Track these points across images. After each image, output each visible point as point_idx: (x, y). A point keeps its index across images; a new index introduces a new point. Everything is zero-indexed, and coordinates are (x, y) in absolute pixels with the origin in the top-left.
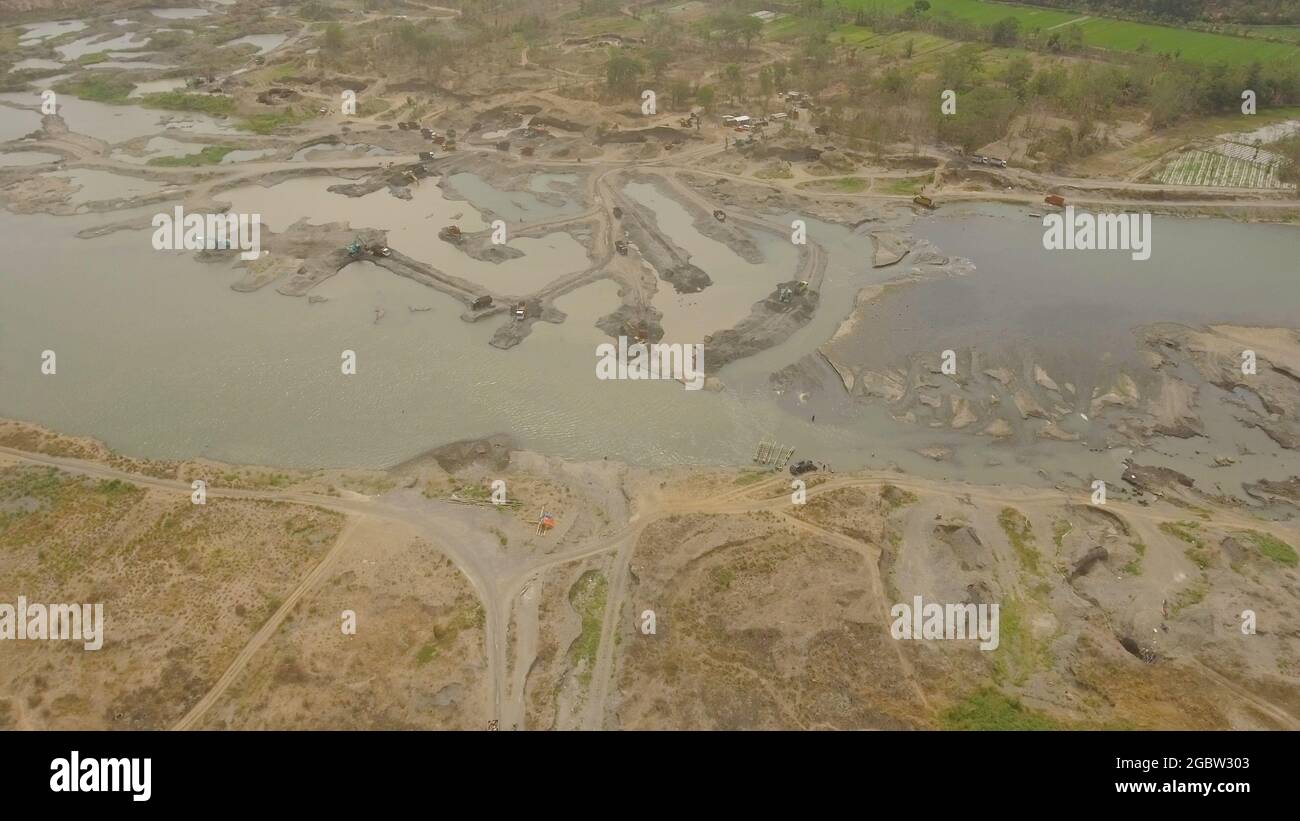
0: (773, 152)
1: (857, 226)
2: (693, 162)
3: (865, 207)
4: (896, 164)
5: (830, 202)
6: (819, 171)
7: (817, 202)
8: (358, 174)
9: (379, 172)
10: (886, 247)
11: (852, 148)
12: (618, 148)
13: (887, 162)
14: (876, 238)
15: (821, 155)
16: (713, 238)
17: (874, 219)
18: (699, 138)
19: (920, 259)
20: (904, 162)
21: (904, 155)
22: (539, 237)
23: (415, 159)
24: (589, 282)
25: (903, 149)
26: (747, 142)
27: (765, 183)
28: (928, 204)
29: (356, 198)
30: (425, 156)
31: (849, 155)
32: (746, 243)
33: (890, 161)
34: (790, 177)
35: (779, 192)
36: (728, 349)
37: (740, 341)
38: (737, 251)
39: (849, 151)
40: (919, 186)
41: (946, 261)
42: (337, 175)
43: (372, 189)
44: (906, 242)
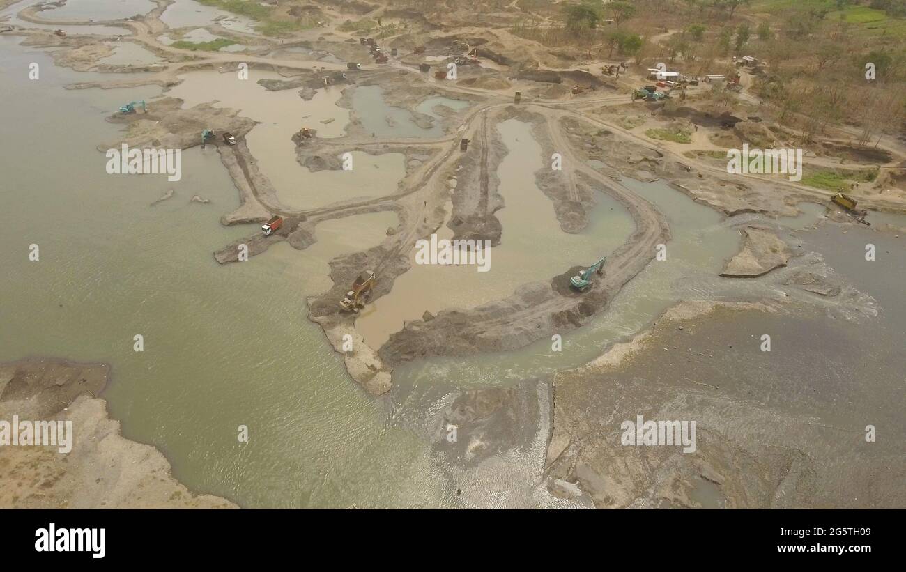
0: (682, 112)
1: (733, 214)
2: (589, 109)
3: (758, 194)
4: (830, 150)
5: (715, 178)
6: (725, 141)
7: (701, 176)
8: (294, 73)
9: (311, 73)
10: (753, 251)
11: (781, 123)
12: (530, 85)
13: (819, 145)
14: (748, 235)
15: (737, 125)
16: (546, 192)
17: (762, 211)
18: (612, 87)
19: (797, 280)
20: (844, 149)
21: (846, 141)
22: (375, 154)
23: (343, 67)
24: (374, 211)
25: (849, 135)
26: (660, 98)
27: (651, 144)
28: (848, 206)
29: (272, 92)
30: (352, 67)
31: (773, 129)
32: (576, 206)
33: (825, 145)
34: (686, 141)
35: (661, 155)
36: (438, 337)
37: (464, 331)
38: (558, 213)
39: (777, 125)
40: (849, 182)
41: (835, 292)
42: (278, 72)
43: (289, 86)
44: (786, 250)
